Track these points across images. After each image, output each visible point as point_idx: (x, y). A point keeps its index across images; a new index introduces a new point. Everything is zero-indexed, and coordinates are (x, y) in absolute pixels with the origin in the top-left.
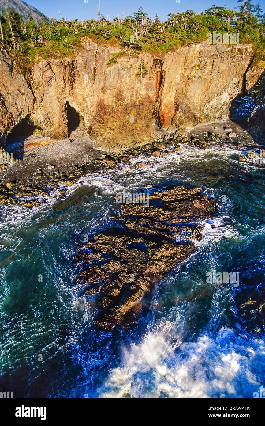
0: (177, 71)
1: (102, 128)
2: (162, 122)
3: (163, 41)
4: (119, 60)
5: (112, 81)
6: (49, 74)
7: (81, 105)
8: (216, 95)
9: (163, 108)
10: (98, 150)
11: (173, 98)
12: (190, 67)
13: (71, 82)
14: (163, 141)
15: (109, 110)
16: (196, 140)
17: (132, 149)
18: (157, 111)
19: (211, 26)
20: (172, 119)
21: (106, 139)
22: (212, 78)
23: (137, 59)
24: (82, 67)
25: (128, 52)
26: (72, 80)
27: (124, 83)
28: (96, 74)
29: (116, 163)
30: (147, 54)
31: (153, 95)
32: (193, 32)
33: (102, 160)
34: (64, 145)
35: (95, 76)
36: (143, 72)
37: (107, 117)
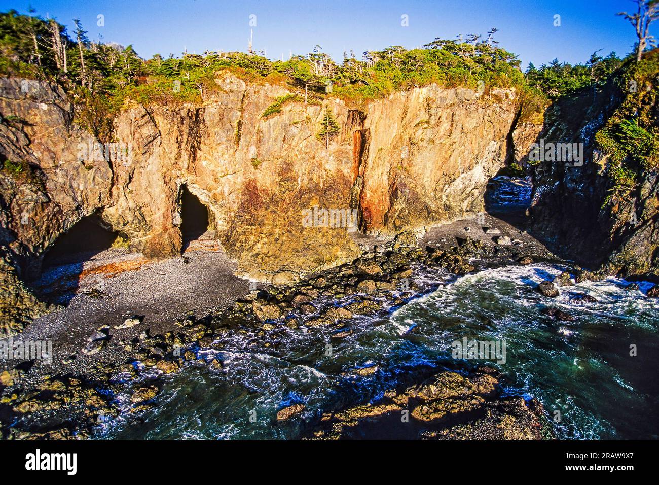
0: (390, 131)
1: (252, 233)
2: (369, 221)
3: (363, 82)
4: (286, 108)
5: (273, 145)
6: (147, 131)
7: (210, 191)
8: (461, 171)
9: (368, 196)
10: (242, 280)
11: (385, 177)
12: (413, 125)
13: (193, 147)
14: (375, 257)
15: (265, 199)
16: (439, 253)
17: (314, 276)
18: (356, 202)
19: (441, 62)
20: (386, 215)
21: (260, 256)
22: (452, 142)
23: (319, 107)
24: (216, 121)
25: (303, 95)
26: (195, 143)
27: (296, 149)
28: (241, 132)
29: (282, 309)
30: (338, 101)
31: (349, 171)
32: (412, 70)
33: (251, 302)
34: (169, 270)
35: (239, 136)
36: (330, 131)
37: (262, 212)
